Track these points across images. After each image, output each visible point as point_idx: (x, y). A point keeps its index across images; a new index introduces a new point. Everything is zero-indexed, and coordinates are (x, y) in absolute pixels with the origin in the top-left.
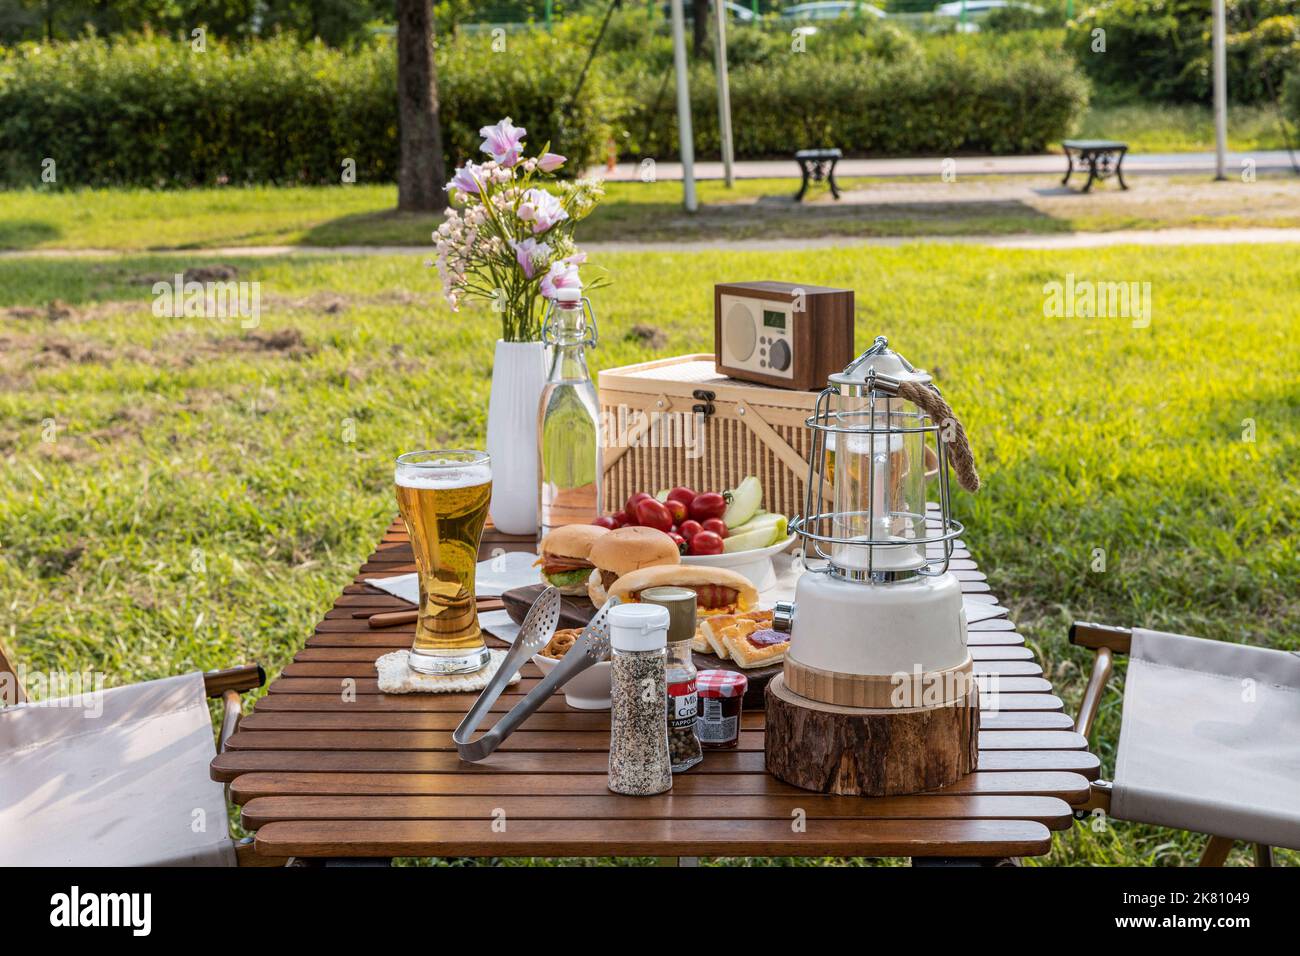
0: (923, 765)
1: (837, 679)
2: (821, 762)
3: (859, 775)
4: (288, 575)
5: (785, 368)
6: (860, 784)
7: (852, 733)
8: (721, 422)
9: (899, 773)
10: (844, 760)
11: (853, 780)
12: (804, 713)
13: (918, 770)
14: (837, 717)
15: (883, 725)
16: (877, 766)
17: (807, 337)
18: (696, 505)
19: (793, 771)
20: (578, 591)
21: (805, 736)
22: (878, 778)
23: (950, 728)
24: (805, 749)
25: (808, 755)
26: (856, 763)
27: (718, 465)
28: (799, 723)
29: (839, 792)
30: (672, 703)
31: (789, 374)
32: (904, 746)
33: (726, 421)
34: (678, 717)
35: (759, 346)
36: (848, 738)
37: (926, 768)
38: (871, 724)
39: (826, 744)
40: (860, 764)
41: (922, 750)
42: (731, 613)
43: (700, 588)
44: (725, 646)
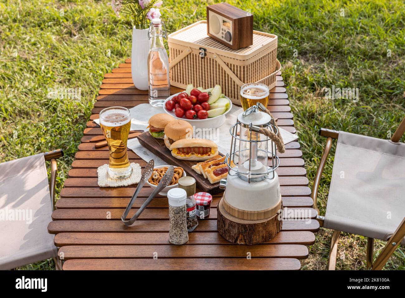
0: (265, 235)
1: (238, 211)
2: (234, 235)
3: (245, 240)
4: (71, 41)
5: (230, 41)
6: (245, 242)
7: (243, 229)
8: (209, 59)
9: (257, 238)
10: (240, 235)
11: (243, 240)
12: (229, 221)
13: (263, 237)
14: (238, 224)
15: (252, 227)
16: (251, 237)
17: (237, 32)
18: (200, 97)
19: (225, 235)
20: (161, 138)
21: (228, 227)
22: (251, 240)
23: (273, 224)
24: (229, 231)
25: (229, 232)
26: (244, 236)
27: (207, 72)
28: (227, 223)
29: (239, 243)
30: (188, 214)
31: (231, 43)
32: (259, 231)
33: (210, 59)
34: (190, 217)
35: (221, 31)
36: (242, 230)
37: (266, 236)
38: (249, 226)
39: (235, 231)
40: (245, 237)
41: (264, 232)
42: (209, 155)
43: (199, 148)
44: (206, 175)
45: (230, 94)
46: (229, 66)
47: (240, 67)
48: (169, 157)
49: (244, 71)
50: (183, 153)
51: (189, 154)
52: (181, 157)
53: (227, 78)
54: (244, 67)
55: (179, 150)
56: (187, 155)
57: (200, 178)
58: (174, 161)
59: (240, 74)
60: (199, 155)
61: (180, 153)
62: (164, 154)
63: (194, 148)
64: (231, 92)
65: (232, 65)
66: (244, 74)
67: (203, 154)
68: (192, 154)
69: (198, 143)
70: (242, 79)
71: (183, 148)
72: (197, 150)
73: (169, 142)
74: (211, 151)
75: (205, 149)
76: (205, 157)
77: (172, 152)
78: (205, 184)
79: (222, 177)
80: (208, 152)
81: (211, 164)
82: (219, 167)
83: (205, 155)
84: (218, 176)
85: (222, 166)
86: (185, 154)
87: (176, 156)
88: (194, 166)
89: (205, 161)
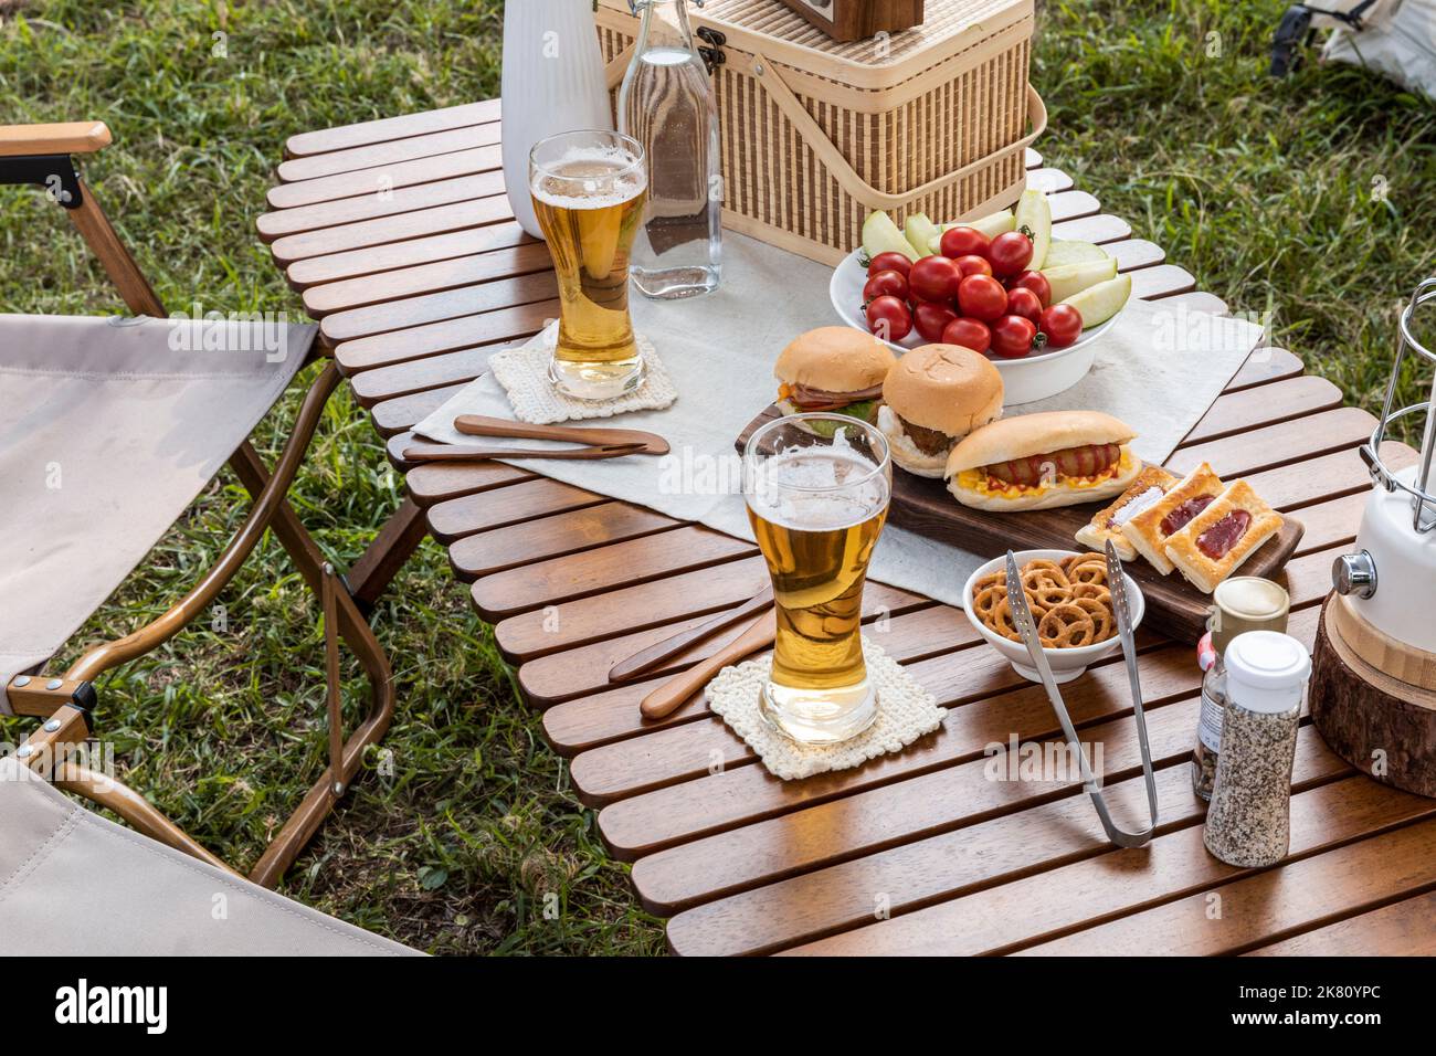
31: (828, 13)
42: (1115, 476)
43: (1077, 451)
44: (1170, 562)
45: (819, 230)
46: (816, 112)
47: (860, 116)
48: (943, 511)
49: (875, 135)
50: (1015, 482)
51: (1042, 485)
52: (1011, 499)
53: (805, 161)
54: (875, 118)
55: (992, 473)
56: (1031, 491)
58: (973, 523)
59: (860, 148)
60: (1084, 482)
61: (1000, 487)
62: (912, 501)
64: (824, 220)
65: (828, 108)
66: (875, 149)
67: (1093, 474)
69: (1074, 434)
71: (1011, 464)
72: (1071, 461)
73: (913, 445)
74: (1119, 458)
75: (1100, 453)
76: (1104, 485)
77: (951, 487)
78: (1177, 601)
79: (1235, 557)
80: (1109, 462)
81: (1165, 513)
82: (1210, 519)
83: (1100, 477)
84: (1219, 558)
85: (1217, 512)
86: (1023, 486)
87: (984, 501)
88: (1090, 532)
89: (1115, 504)
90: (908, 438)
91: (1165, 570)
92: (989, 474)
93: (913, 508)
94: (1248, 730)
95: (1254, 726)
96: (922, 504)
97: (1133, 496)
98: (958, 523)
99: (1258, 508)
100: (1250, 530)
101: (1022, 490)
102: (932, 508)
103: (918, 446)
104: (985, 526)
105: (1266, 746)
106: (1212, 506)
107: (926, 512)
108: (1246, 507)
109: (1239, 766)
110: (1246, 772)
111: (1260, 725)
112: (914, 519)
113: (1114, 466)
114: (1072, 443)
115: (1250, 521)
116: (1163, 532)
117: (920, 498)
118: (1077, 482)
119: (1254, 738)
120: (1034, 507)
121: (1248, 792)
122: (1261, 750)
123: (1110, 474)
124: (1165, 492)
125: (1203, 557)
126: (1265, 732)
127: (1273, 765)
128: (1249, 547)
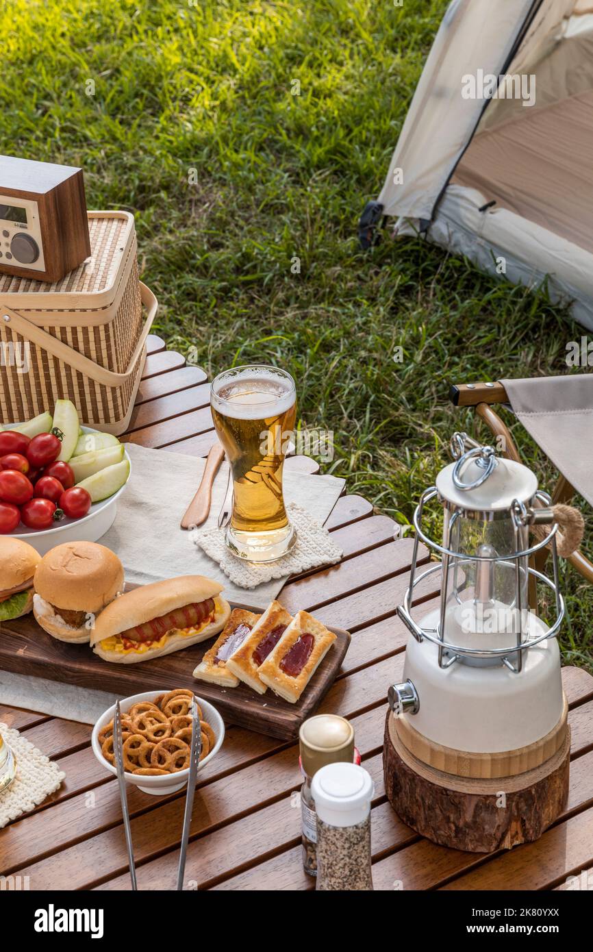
5: (35, 261)
10: (514, 824)
31: (41, 267)
42: (213, 621)
43: (184, 610)
44: (263, 684)
46: (58, 334)
47: (96, 329)
48: (93, 669)
50: (143, 640)
51: (163, 639)
52: (142, 653)
54: (106, 327)
55: (126, 638)
56: (155, 644)
57: (243, 698)
58: (117, 675)
59: (98, 350)
60: (192, 631)
61: (133, 646)
62: (69, 665)
63: (170, 615)
65: (69, 330)
67: (198, 624)
68: (171, 634)
69: (179, 598)
70: (105, 361)
71: (139, 628)
72: (180, 618)
73: (63, 621)
74: (214, 608)
75: (201, 607)
76: (207, 629)
77: (97, 651)
78: (274, 712)
79: (308, 671)
80: (207, 612)
81: (254, 647)
82: (286, 646)
83: (203, 625)
84: (298, 674)
85: (290, 639)
86: (149, 642)
87: (122, 658)
88: (203, 670)
89: (217, 643)
90: (58, 617)
91: (261, 690)
92: (123, 637)
93: (71, 670)
94: (334, 839)
95: (338, 836)
96: (77, 666)
97: (228, 635)
98: (104, 676)
99: (317, 629)
100: (315, 647)
101: (149, 645)
102: (85, 668)
103: (67, 622)
104: (126, 676)
105: (349, 848)
106: (286, 635)
107: (80, 671)
108: (309, 630)
109: (332, 864)
110: (337, 867)
111: (342, 835)
112: (73, 677)
113: (211, 614)
114: (179, 605)
115: (313, 640)
116: (255, 662)
117: (75, 662)
118: (187, 632)
119: (339, 844)
120: (159, 655)
121: (340, 881)
122: (345, 852)
123: (210, 620)
124: (251, 628)
125: (287, 677)
126: (347, 839)
127: (356, 860)
128: (316, 661)
